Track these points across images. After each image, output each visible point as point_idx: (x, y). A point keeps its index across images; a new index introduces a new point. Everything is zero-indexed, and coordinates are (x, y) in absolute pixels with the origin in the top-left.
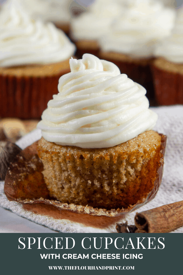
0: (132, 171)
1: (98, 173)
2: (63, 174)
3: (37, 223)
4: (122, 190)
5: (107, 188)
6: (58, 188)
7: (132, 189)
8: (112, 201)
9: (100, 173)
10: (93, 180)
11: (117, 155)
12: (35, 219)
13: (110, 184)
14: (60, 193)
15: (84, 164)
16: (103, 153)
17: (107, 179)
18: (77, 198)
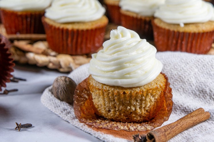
0: (153, 99)
1: (134, 102)
2: (111, 103)
3: (86, 132)
4: (147, 111)
5: (139, 111)
6: (106, 111)
7: (152, 110)
8: (141, 118)
9: (135, 102)
10: (131, 106)
11: (146, 90)
12: (85, 129)
13: (140, 108)
14: (107, 114)
15: (126, 97)
16: (138, 90)
17: (139, 105)
18: (119, 117)
